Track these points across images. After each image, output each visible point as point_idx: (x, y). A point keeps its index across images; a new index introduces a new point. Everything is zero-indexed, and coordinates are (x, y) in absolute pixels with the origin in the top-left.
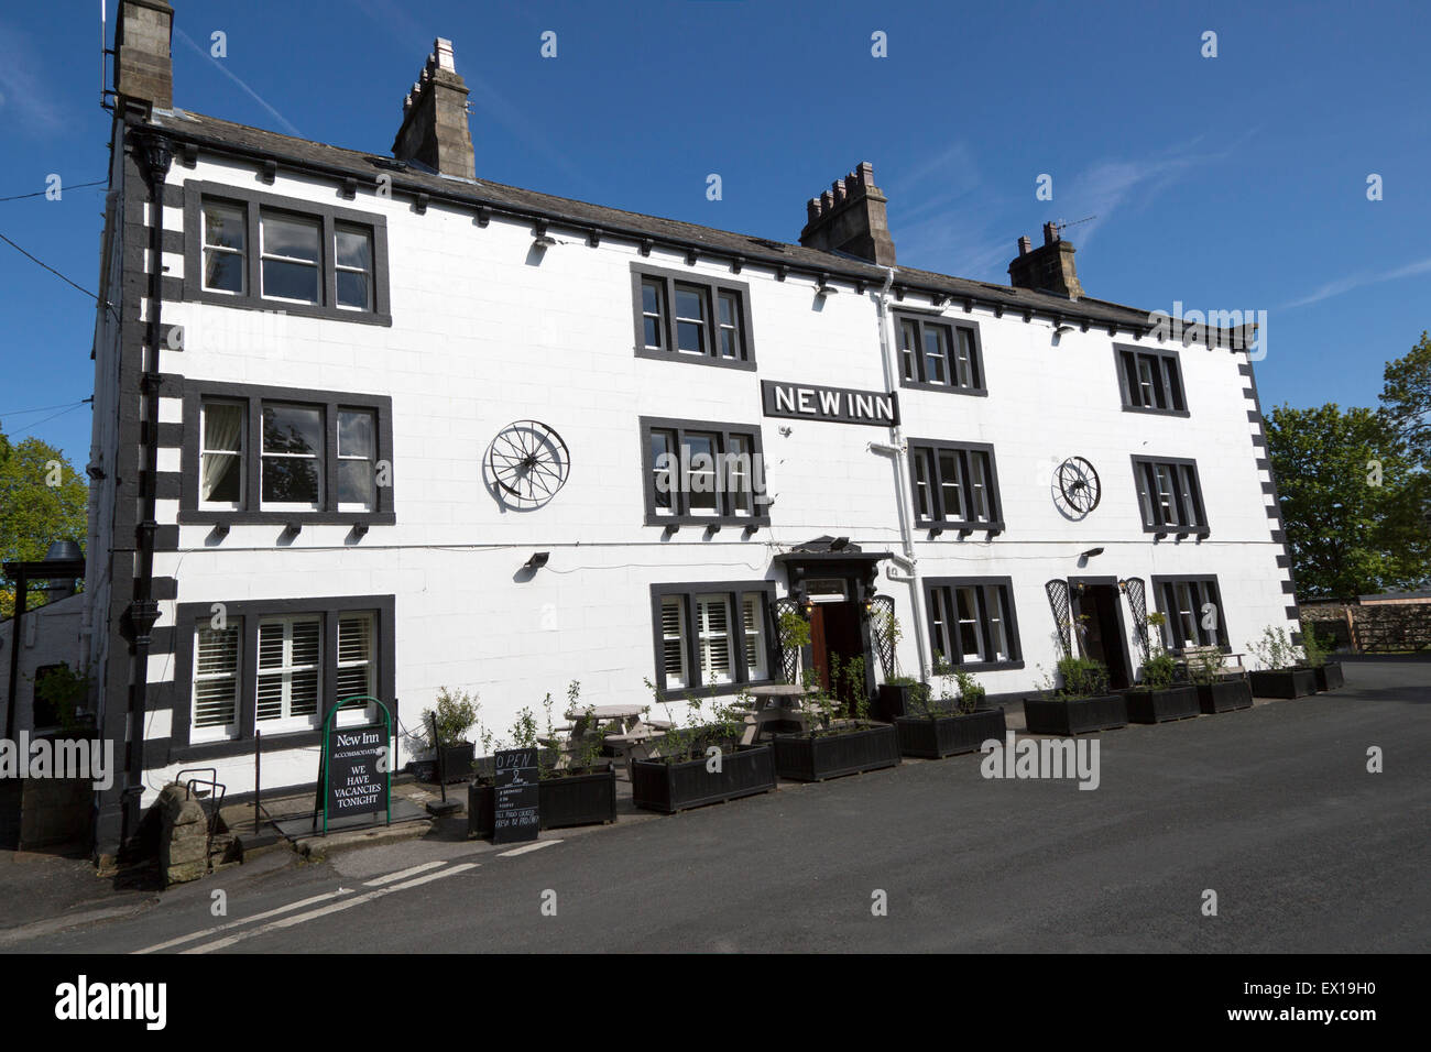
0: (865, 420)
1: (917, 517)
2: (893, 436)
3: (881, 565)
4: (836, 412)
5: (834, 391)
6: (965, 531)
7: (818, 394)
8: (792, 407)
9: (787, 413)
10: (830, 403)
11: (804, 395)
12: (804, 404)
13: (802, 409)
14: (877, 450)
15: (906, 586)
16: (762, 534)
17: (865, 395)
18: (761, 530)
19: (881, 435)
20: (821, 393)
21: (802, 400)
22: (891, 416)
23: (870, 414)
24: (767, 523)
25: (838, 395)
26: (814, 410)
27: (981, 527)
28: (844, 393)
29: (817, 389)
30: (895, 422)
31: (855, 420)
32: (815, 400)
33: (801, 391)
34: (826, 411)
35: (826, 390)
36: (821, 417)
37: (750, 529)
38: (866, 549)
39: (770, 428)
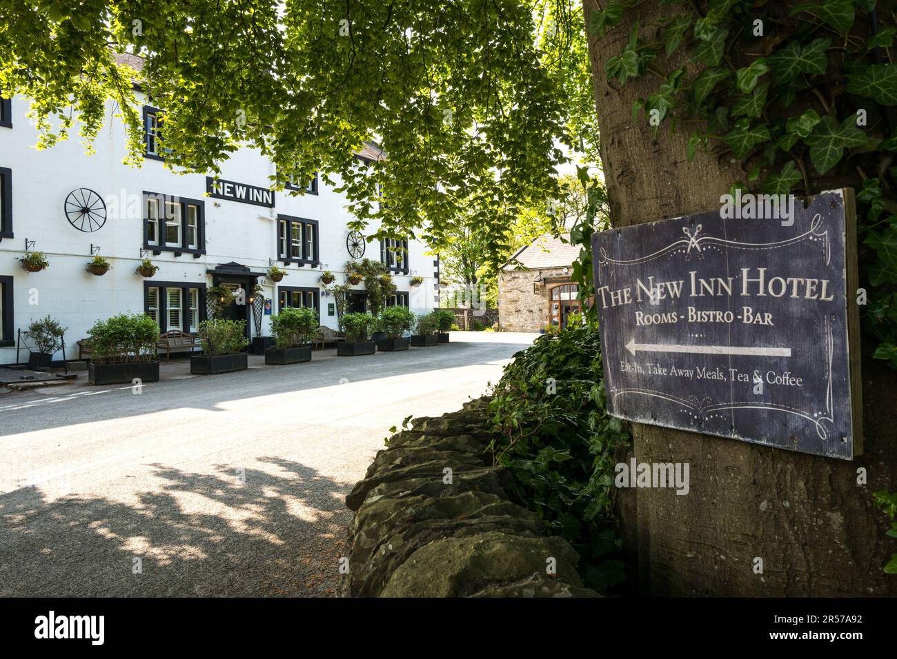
0: (257, 203)
1: (279, 255)
2: (271, 212)
3: (260, 279)
4: (243, 197)
5: (243, 186)
6: (301, 264)
7: (234, 188)
8: (221, 193)
9: (217, 196)
10: (241, 192)
11: (228, 187)
12: (228, 192)
13: (226, 194)
14: (262, 218)
15: (271, 289)
16: (202, 259)
17: (258, 189)
18: (202, 256)
19: (265, 211)
20: (237, 186)
21: (226, 190)
22: (270, 202)
23: (260, 200)
24: (204, 253)
25: (245, 188)
26: (232, 196)
27: (309, 262)
28: (248, 187)
29: (234, 184)
30: (272, 206)
31: (252, 203)
32: (233, 191)
33: (226, 185)
34: (238, 197)
35: (239, 185)
36: (235, 199)
37: (197, 256)
38: (252, 270)
39: (209, 202)
